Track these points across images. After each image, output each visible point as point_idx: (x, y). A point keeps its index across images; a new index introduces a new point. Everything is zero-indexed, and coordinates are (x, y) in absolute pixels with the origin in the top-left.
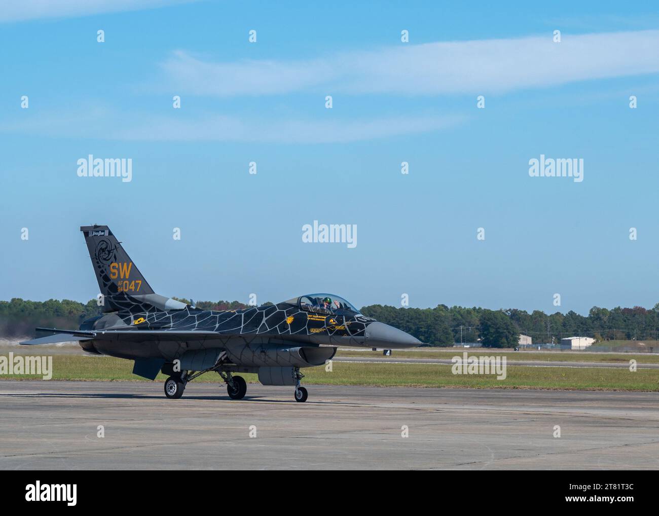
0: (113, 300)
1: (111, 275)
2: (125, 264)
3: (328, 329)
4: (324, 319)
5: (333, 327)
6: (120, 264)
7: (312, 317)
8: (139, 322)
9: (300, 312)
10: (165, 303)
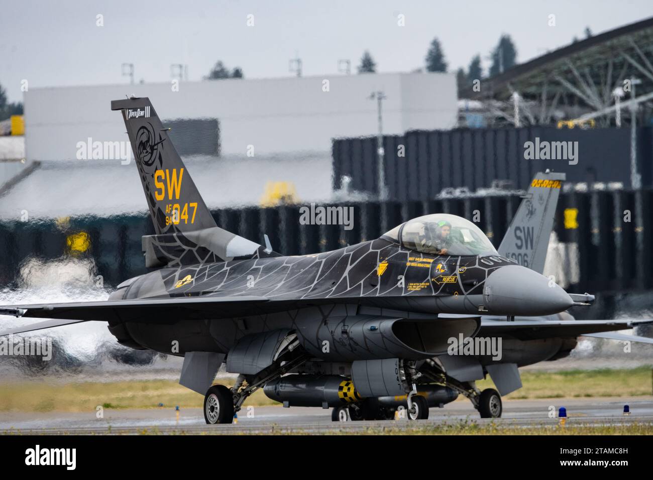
0: (157, 243)
1: (156, 193)
2: (175, 171)
3: (433, 282)
4: (429, 263)
5: (440, 279)
6: (167, 171)
7: (414, 261)
8: (183, 282)
9: (400, 251)
10: (227, 244)
